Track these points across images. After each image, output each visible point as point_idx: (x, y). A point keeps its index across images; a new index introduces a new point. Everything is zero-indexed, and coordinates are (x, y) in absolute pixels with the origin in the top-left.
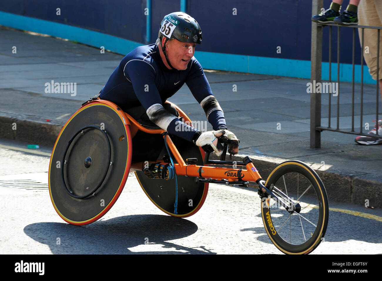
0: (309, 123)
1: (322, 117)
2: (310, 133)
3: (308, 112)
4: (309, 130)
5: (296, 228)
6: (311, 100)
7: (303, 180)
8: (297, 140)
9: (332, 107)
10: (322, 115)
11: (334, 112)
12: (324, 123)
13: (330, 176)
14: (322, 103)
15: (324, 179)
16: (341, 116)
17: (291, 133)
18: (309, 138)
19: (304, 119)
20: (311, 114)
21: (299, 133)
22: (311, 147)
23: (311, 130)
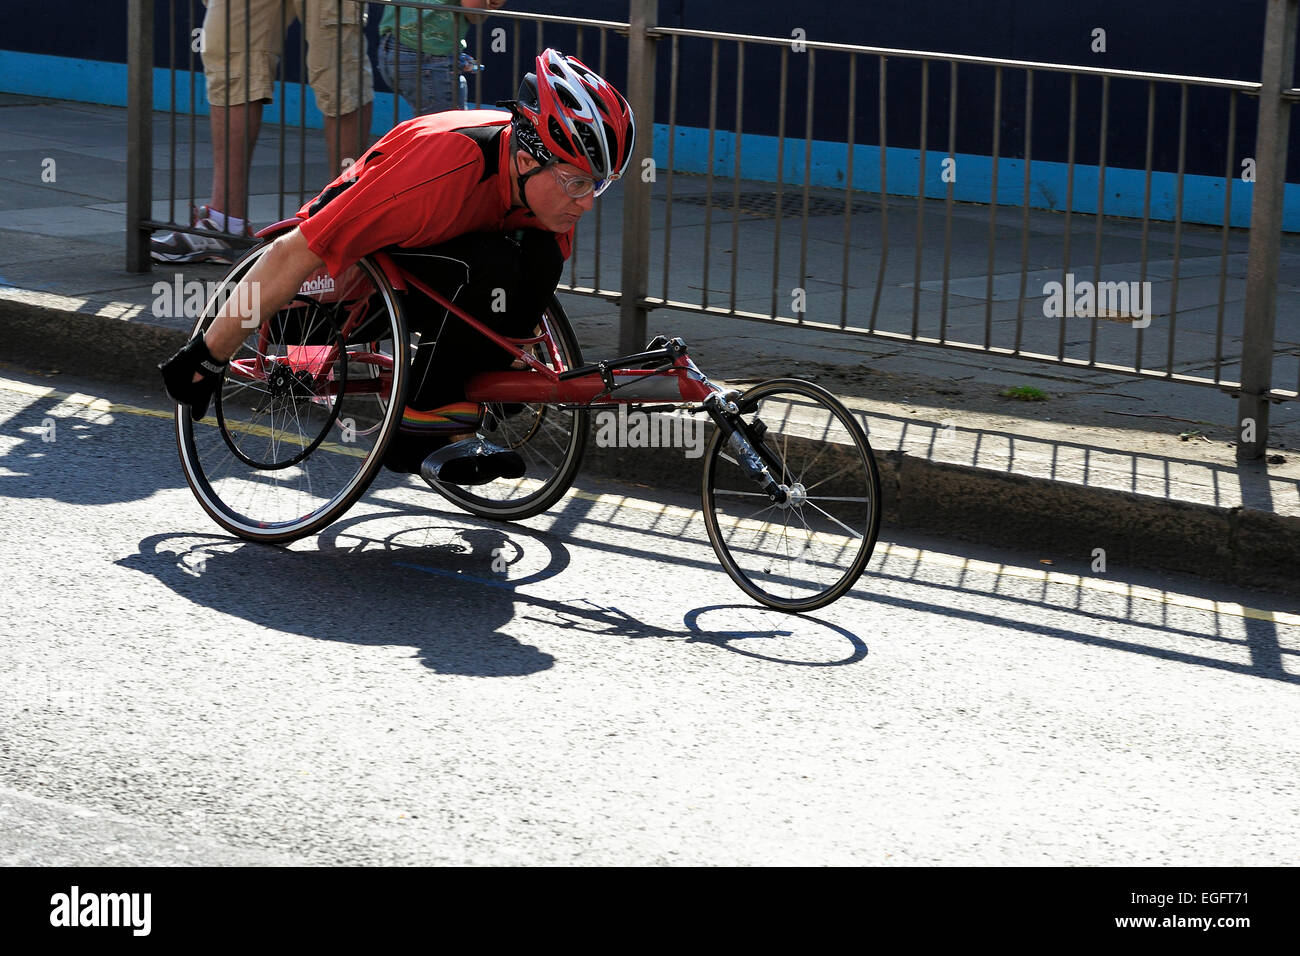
0: (125, 212)
1: (154, 198)
2: (125, 235)
3: (121, 186)
4: (125, 230)
5: (89, 460)
6: (130, 156)
7: (109, 347)
8: (96, 252)
9: (177, 174)
10: (155, 193)
11: (183, 187)
12: (159, 212)
13: (173, 339)
14: (155, 166)
15: (158, 344)
16: (198, 198)
17: (81, 236)
18: (124, 247)
19: (112, 202)
20: (130, 190)
21: (100, 235)
22: (129, 269)
23: (129, 228)
